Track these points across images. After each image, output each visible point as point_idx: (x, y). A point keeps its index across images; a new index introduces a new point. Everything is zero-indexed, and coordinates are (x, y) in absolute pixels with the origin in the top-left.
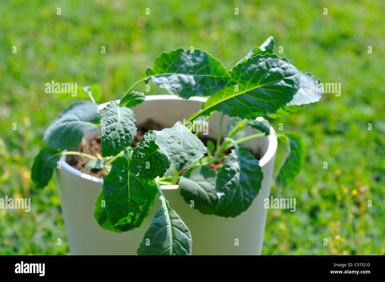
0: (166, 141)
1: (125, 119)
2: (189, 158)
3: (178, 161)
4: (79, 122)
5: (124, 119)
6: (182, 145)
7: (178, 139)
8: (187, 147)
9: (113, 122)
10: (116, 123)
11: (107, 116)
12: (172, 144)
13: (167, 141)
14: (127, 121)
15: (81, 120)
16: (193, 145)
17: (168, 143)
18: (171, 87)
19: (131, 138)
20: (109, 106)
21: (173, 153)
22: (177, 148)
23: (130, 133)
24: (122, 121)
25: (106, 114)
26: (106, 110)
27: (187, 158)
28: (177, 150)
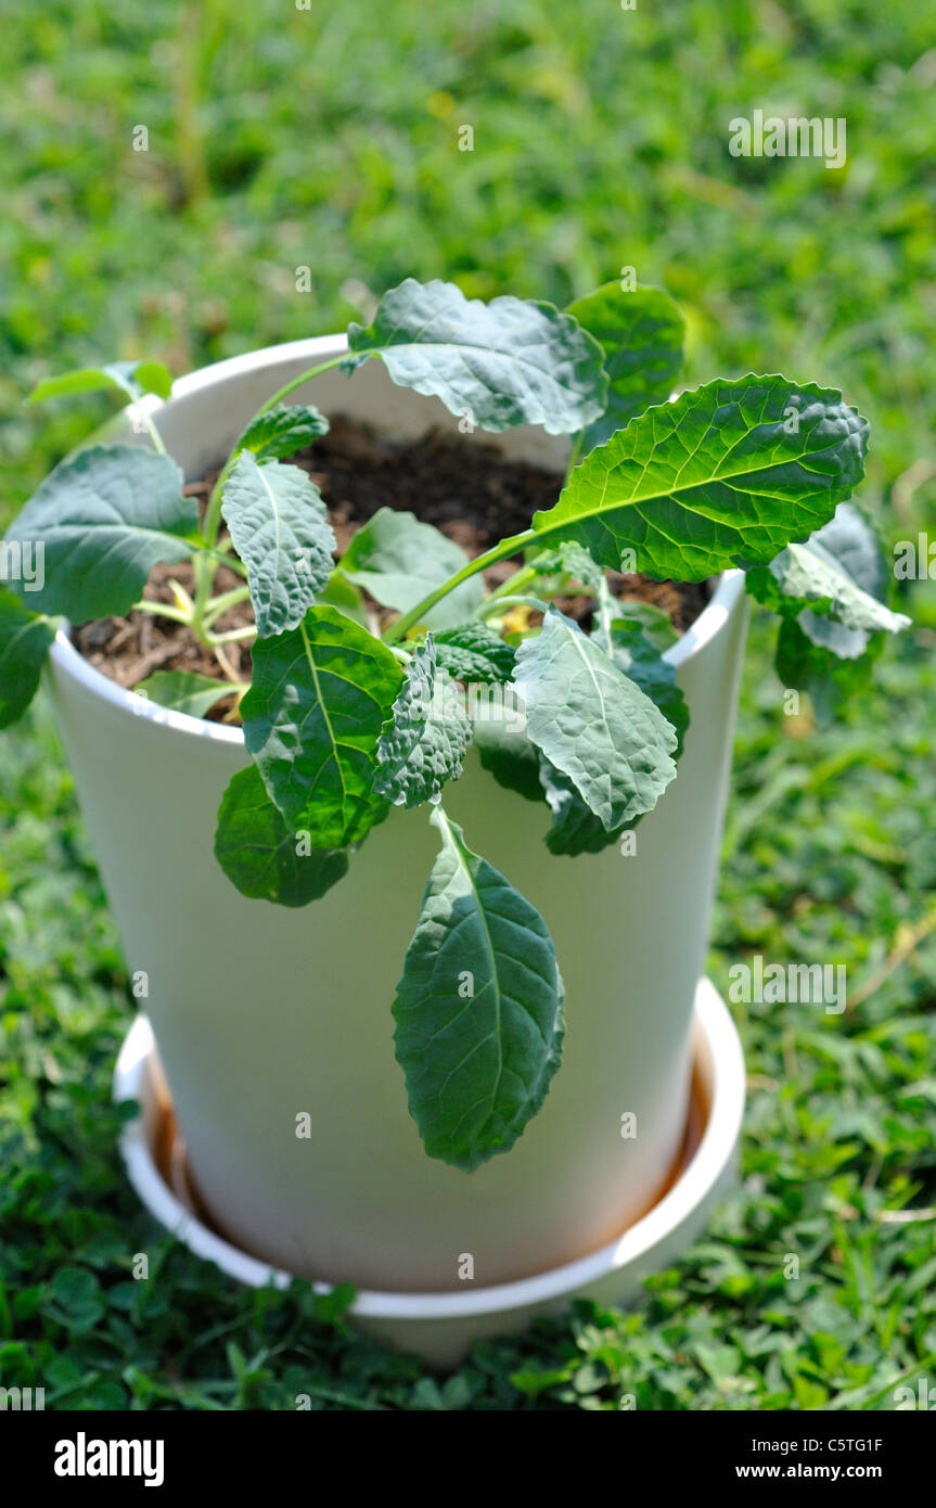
0: (561, 725)
1: (292, 503)
2: (636, 782)
3: (606, 799)
4: (123, 529)
5: (289, 505)
6: (609, 735)
7: (593, 714)
8: (626, 742)
9: (263, 523)
10: (269, 523)
11: (241, 508)
12: (581, 737)
13: (564, 727)
14: (298, 510)
15: (129, 523)
16: (641, 731)
17: (569, 733)
18: (451, 392)
19: (325, 560)
20: (237, 475)
21: (590, 770)
22: (600, 751)
23: (319, 546)
24: (285, 512)
25: (235, 501)
26: (232, 491)
27: (632, 786)
28: (601, 760)
